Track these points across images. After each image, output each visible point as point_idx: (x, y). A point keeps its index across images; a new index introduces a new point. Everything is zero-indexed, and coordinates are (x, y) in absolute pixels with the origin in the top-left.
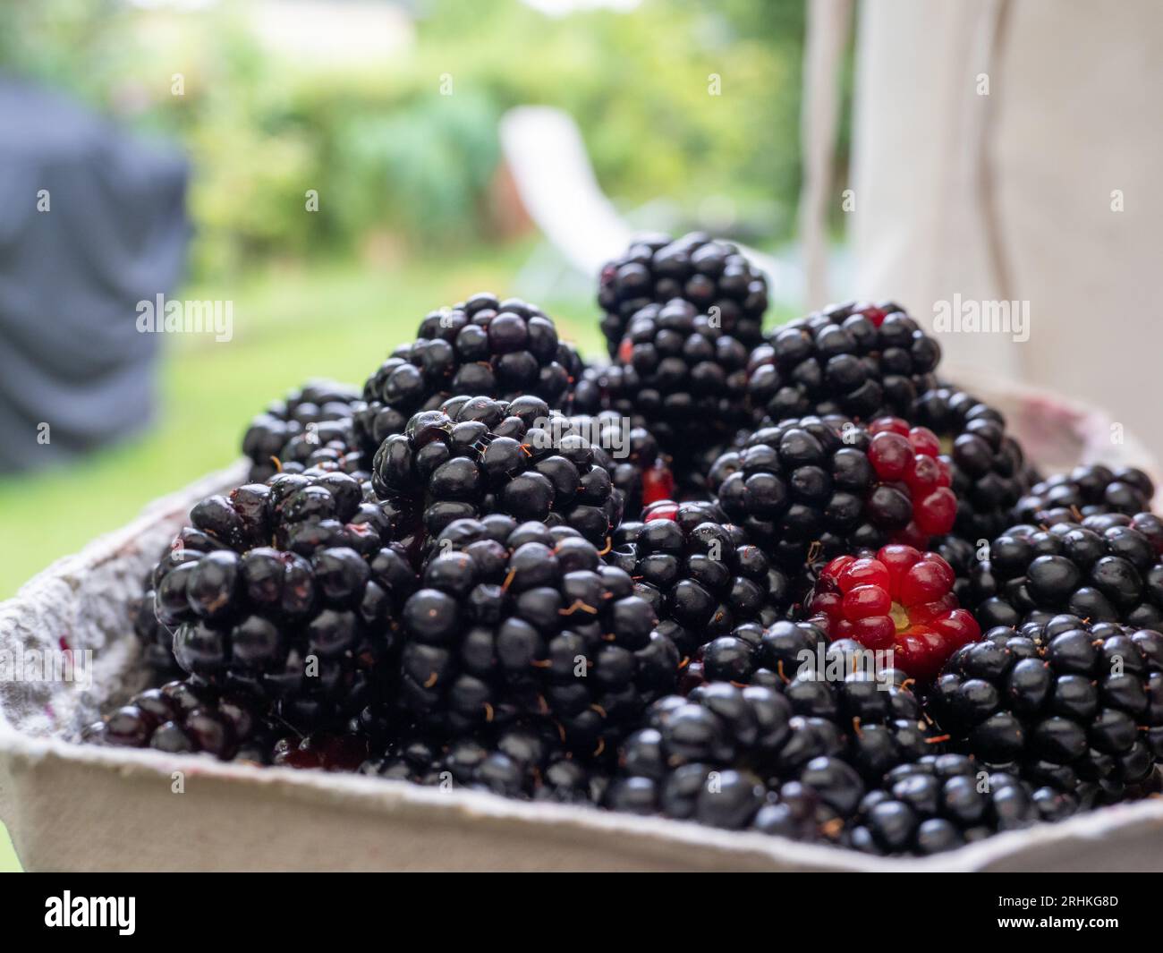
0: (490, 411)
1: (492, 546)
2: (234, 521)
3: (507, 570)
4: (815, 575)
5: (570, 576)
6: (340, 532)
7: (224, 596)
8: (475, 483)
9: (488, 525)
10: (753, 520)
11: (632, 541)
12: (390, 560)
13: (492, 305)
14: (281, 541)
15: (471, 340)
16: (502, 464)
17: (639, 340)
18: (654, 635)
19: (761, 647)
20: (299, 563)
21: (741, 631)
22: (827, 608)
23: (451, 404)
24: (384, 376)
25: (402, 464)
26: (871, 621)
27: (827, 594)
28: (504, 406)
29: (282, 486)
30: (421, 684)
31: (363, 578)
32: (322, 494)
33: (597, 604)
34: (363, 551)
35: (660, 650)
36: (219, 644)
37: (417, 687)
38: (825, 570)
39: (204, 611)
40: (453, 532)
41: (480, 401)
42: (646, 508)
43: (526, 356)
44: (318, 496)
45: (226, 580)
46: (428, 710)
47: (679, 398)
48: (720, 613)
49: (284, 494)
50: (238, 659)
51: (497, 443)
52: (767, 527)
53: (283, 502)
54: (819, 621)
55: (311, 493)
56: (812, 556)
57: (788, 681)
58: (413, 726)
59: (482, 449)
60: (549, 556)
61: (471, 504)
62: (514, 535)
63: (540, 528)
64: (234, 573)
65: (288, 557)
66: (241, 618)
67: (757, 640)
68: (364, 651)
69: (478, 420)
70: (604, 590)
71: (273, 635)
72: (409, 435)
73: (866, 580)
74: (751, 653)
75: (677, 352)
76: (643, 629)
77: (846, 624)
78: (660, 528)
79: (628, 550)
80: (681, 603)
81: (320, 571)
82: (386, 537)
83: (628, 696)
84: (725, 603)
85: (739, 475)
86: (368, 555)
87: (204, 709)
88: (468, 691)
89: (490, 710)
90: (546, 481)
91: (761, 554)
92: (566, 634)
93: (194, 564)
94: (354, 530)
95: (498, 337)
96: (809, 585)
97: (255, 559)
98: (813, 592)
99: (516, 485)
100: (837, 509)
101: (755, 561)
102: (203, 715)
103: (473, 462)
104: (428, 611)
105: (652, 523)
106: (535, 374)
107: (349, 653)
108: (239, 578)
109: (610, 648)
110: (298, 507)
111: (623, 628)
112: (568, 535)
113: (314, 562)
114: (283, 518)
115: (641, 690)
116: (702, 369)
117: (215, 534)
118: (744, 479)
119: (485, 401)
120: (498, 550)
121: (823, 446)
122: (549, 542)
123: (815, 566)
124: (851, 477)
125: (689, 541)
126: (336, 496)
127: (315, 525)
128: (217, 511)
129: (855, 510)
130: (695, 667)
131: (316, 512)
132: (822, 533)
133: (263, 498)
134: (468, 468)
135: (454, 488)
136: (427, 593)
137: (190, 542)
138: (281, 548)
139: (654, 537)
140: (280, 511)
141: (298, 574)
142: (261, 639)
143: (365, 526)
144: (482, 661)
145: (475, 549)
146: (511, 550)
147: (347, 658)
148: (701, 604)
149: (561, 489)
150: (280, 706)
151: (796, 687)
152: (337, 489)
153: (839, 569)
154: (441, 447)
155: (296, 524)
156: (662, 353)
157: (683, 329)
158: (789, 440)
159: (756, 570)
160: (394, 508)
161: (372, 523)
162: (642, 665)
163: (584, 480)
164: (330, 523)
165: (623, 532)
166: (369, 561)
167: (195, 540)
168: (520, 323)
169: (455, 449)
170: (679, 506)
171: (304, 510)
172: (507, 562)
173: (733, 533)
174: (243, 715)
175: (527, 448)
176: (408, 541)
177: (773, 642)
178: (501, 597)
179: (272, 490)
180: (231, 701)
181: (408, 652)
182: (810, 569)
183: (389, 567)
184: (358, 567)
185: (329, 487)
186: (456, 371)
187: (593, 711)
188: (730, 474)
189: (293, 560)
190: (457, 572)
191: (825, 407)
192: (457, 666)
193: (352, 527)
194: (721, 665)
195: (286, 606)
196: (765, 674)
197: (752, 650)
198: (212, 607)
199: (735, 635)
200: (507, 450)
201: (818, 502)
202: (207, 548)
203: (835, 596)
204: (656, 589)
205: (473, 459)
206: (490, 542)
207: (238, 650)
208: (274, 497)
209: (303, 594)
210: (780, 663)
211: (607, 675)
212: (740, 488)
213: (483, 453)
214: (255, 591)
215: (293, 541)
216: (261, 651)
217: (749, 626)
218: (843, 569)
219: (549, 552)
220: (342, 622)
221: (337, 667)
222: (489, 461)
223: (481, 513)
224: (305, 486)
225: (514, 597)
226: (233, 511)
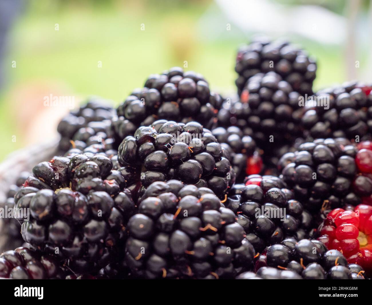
0: (175, 129)
1: (171, 196)
2: (53, 175)
3: (177, 207)
4: (325, 216)
5: (206, 212)
6: (101, 184)
7: (47, 211)
8: (166, 163)
9: (170, 185)
10: (298, 187)
11: (239, 194)
12: (124, 198)
13: (180, 74)
14: (74, 186)
15: (169, 91)
16: (179, 155)
17: (252, 92)
18: (244, 242)
19: (294, 250)
20: (81, 197)
21: (286, 242)
22: (328, 233)
23: (157, 124)
24: (126, 105)
25: (132, 152)
26: (348, 241)
27: (329, 226)
28: (182, 126)
29: (76, 160)
30: (134, 257)
31: (110, 206)
32: (94, 166)
33: (217, 226)
34: (111, 193)
35: (246, 249)
36: (43, 232)
37: (132, 258)
38: (330, 214)
39: (38, 217)
40: (153, 187)
41: (170, 124)
42: (246, 178)
43: (194, 101)
44: (92, 166)
45: (48, 203)
46: (137, 269)
47: (269, 122)
48: (277, 232)
49: (76, 164)
50: (52, 240)
51: (178, 145)
52: (304, 191)
53: (76, 168)
54: (324, 239)
55: (89, 165)
56: (324, 207)
57: (305, 268)
58: (130, 274)
59: (170, 147)
60: (197, 202)
61: (163, 173)
62: (181, 191)
63: (194, 188)
64: (51, 200)
65: (77, 194)
66: (53, 222)
67: (293, 247)
68: (109, 240)
69: (169, 133)
70: (221, 220)
71: (68, 230)
72: (136, 138)
73: (348, 221)
74: (289, 253)
75: (269, 99)
76: (239, 239)
77: (336, 241)
78: (252, 189)
79: (236, 198)
80: (259, 226)
81: (91, 202)
82: (122, 186)
83: (229, 269)
84: (280, 227)
85: (293, 165)
86: (113, 195)
87: (34, 262)
88: (156, 262)
89: (165, 272)
90: (199, 165)
91: (300, 204)
92: (202, 239)
93: (34, 194)
94: (108, 183)
95: (182, 90)
96: (321, 220)
97: (62, 195)
98: (322, 224)
99: (185, 165)
100: (338, 185)
101: (296, 208)
102: (34, 264)
103: (165, 153)
104: (139, 225)
105: (249, 187)
106: (198, 110)
107: (102, 241)
108: (54, 203)
109: (222, 247)
110: (83, 171)
111: (229, 238)
112: (207, 192)
113: (89, 198)
114: (75, 175)
115: (236, 266)
116: (281, 109)
117: (43, 180)
118: (295, 167)
119: (173, 124)
120: (173, 198)
121: (334, 154)
122: (198, 195)
123: (325, 212)
124: (346, 170)
125: (265, 196)
126: (100, 167)
127: (90, 180)
128: (45, 169)
129: (347, 186)
130: (263, 257)
131: (91, 174)
132: (330, 196)
133: (67, 164)
134: (163, 156)
135: (155, 165)
136: (140, 216)
137: (32, 183)
138: (74, 189)
139: (249, 193)
140: (74, 172)
141: (81, 203)
142: (62, 231)
143: (113, 181)
144: (163, 249)
145: (163, 196)
146: (180, 198)
147: (101, 243)
148: (268, 227)
149: (206, 168)
150: (69, 261)
151: (308, 271)
152: (101, 163)
153: (336, 214)
154: (151, 145)
155: (81, 179)
156: (262, 100)
157: (273, 89)
158: (318, 150)
159: (296, 212)
160: (127, 171)
161: (116, 180)
162: (237, 256)
163: (218, 164)
164: (97, 180)
165: (234, 190)
166: (114, 198)
167: (34, 183)
168: (193, 84)
169: (157, 146)
170: (262, 179)
171: (85, 172)
172: (178, 203)
173: (287, 194)
174: (52, 265)
175: (191, 148)
176: (133, 187)
177: (300, 249)
178: (174, 220)
179: (71, 161)
180: (47, 258)
181: (129, 242)
182: (323, 213)
183: (123, 201)
184: (108, 201)
185: (97, 162)
186: (160, 105)
187: (213, 275)
188: (288, 164)
189: (79, 196)
190: (153, 207)
191: (338, 133)
192: (151, 251)
193: (107, 181)
194: (275, 258)
195: (74, 217)
196: (294, 264)
197: (290, 252)
198: (41, 216)
199: (283, 244)
200: (182, 149)
201: (329, 181)
202: (40, 187)
203: (333, 228)
204: (248, 218)
205: (165, 152)
206: (170, 194)
207: (52, 236)
208: (72, 164)
209: (82, 212)
210: (302, 259)
211: (220, 259)
212: (293, 171)
213: (170, 149)
214: (61, 209)
215: (79, 187)
216: (63, 237)
217: (290, 240)
218: (338, 214)
219: (198, 200)
220: (100, 226)
221: (96, 246)
222: (173, 153)
223: (167, 179)
224: (86, 161)
225: (180, 220)
226: (52, 170)
